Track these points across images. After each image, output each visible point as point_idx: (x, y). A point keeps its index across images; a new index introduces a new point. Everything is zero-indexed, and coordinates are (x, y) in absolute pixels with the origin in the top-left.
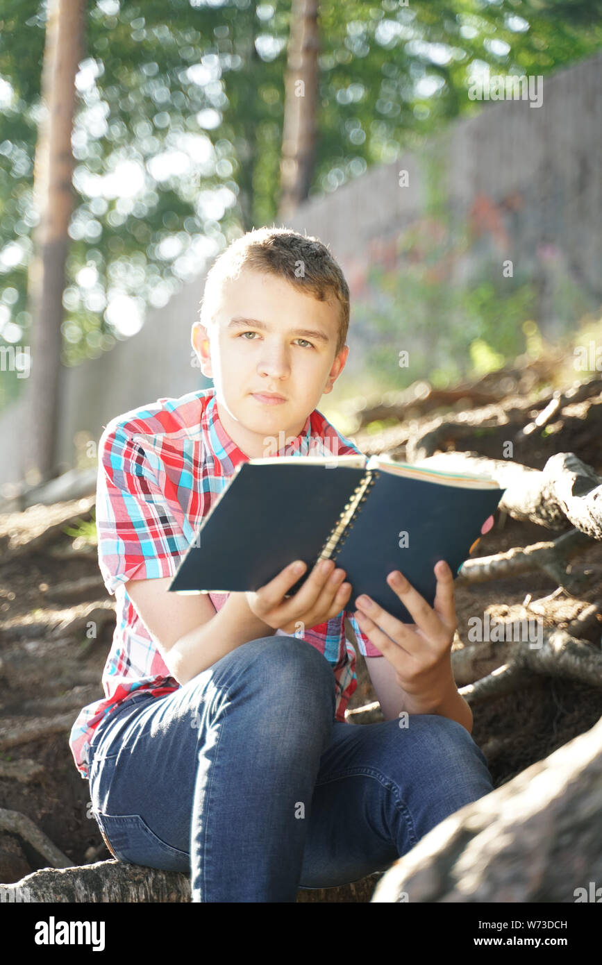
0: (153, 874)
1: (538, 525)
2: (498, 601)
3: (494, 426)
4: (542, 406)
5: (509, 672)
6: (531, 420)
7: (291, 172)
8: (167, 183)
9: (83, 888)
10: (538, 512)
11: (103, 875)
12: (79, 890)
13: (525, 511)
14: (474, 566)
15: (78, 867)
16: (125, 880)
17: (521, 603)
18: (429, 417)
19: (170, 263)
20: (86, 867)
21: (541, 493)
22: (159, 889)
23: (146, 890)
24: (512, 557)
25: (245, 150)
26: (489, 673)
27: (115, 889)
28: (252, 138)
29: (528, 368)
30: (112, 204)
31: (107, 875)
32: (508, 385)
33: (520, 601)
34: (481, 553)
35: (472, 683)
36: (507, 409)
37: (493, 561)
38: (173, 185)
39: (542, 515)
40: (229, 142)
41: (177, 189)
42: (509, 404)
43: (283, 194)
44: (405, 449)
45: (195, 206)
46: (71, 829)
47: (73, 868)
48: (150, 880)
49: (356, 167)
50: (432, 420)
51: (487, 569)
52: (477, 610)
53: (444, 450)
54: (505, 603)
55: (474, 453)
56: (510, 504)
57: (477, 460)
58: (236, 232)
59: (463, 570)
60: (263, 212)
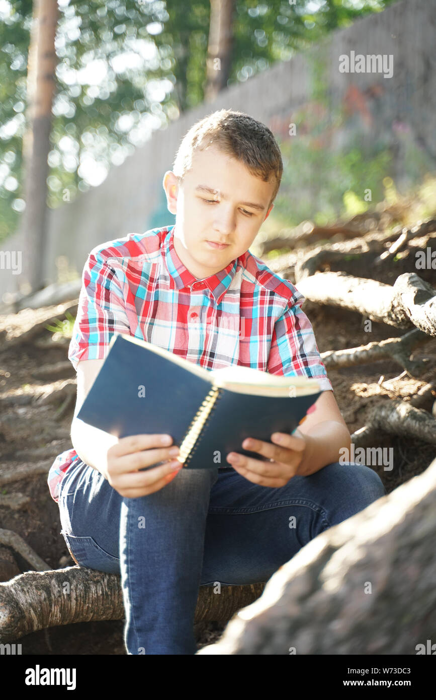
0: (107, 576)
1: (390, 325)
2: (360, 381)
3: (359, 253)
4: (394, 239)
5: (367, 432)
6: (385, 249)
7: (215, 66)
8: (124, 74)
9: (57, 586)
10: (389, 315)
11: (72, 577)
12: (54, 588)
13: (380, 315)
14: (342, 355)
15: (54, 571)
16: (87, 580)
17: (377, 383)
18: (312, 247)
19: (126, 134)
20: (59, 571)
21: (392, 302)
22: (111, 587)
23: (102, 588)
24: (371, 349)
25: (181, 51)
26: (353, 432)
27: (81, 587)
28: (186, 43)
29: (385, 212)
30: (84, 88)
31: (74, 577)
32: (371, 224)
33: (376, 381)
34: (348, 346)
36: (368, 241)
37: (356, 352)
38: (128, 76)
39: (392, 318)
40: (169, 46)
41: (132, 79)
42: (369, 238)
43: (208, 82)
44: (294, 270)
45: (144, 92)
46: (50, 543)
47: (49, 571)
48: (106, 581)
49: (261, 64)
50: (314, 249)
51: (352, 357)
52: (345, 387)
53: (322, 271)
54: (365, 382)
55: (344, 273)
56: (369, 310)
57: (346, 278)
58: (174, 111)
59: (335, 358)
60: (193, 96)
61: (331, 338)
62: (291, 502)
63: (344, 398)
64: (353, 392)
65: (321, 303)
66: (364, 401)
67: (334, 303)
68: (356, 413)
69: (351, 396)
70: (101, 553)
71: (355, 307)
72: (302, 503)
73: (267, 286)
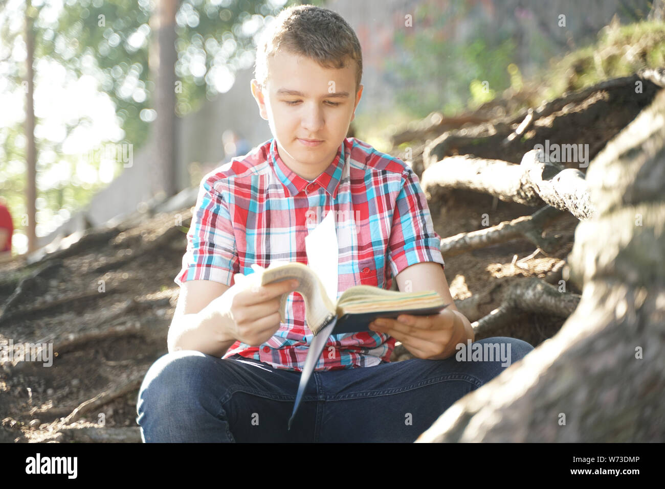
1: (520, 204)
2: (494, 261)
3: (485, 136)
4: (520, 120)
5: (503, 311)
6: (512, 131)
10: (519, 193)
13: (509, 194)
17: (511, 262)
21: (520, 180)
24: (502, 229)
26: (489, 313)
29: (511, 99)
32: (497, 111)
35: (477, 320)
36: (495, 124)
37: (488, 232)
39: (522, 196)
42: (496, 120)
44: (422, 157)
50: (441, 136)
51: (484, 238)
52: (481, 269)
53: (450, 155)
54: (499, 263)
55: (472, 156)
56: (498, 190)
57: (474, 160)
59: (467, 240)
61: (463, 222)
63: (479, 279)
64: (489, 273)
65: (451, 187)
66: (499, 282)
67: (464, 186)
68: (492, 293)
69: (485, 277)
71: (485, 189)
73: (378, 167)
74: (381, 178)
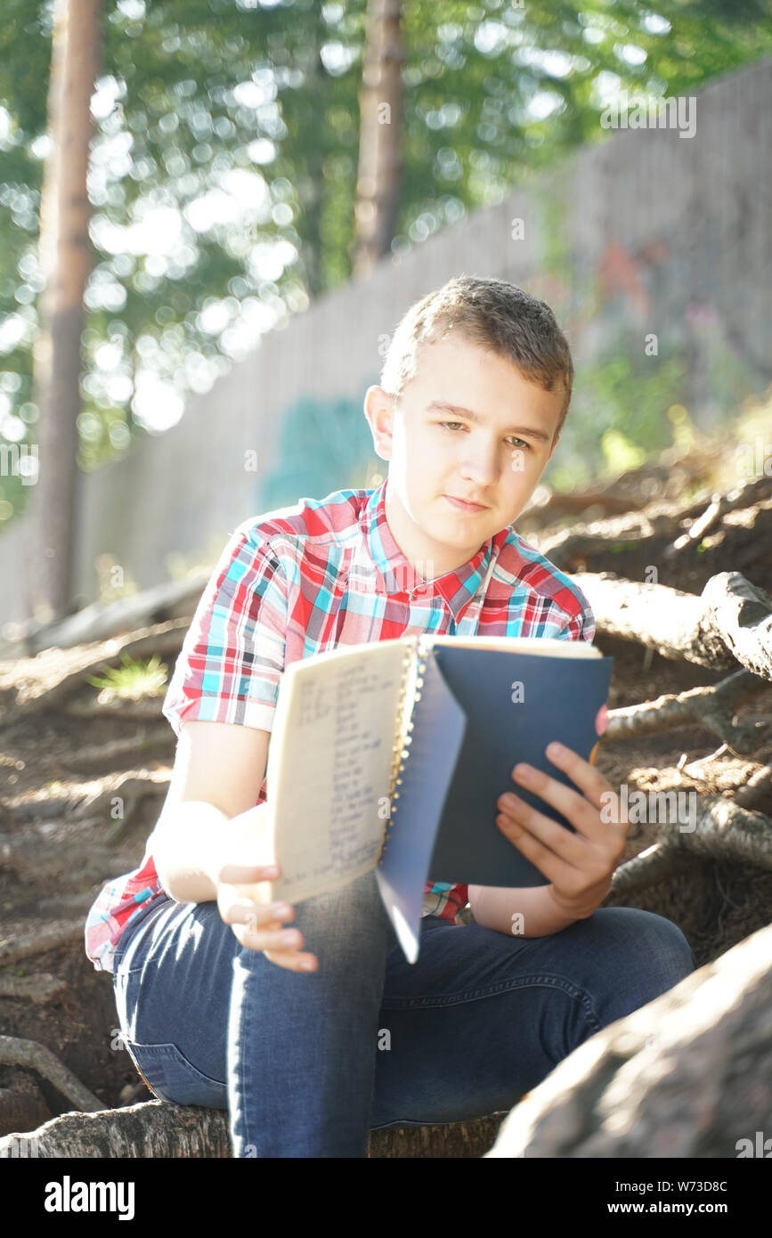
0: (208, 1118)
1: (696, 664)
2: (644, 763)
3: (635, 538)
4: (696, 512)
5: (660, 853)
6: (683, 531)
7: (368, 218)
8: (210, 233)
9: (119, 1137)
10: (695, 647)
11: (145, 1121)
12: (114, 1140)
13: (679, 647)
14: (613, 718)
15: (113, 1110)
16: (173, 1126)
17: (675, 767)
18: (552, 530)
19: (214, 339)
20: (123, 1110)
21: (700, 624)
22: (216, 1137)
23: (200, 1139)
24: (663, 707)
25: (309, 192)
26: (636, 855)
27: (161, 1138)
28: (317, 176)
29: (677, 465)
30: (139, 262)
31: (150, 1120)
32: (650, 487)
33: (674, 762)
34: (622, 702)
36: (651, 517)
37: (638, 712)
38: (217, 236)
39: (700, 652)
40: (288, 181)
41: (223, 242)
42: (654, 511)
43: (358, 246)
45: (246, 263)
46: (102, 1061)
47: (106, 1112)
48: (205, 1126)
50: (556, 533)
51: (630, 722)
52: (618, 775)
53: (572, 570)
54: (653, 766)
55: (612, 574)
56: (659, 639)
57: (616, 583)
58: (298, 296)
60: (333, 271)
62: (528, 979)
64: (634, 782)
70: (190, 1073)
71: (634, 634)
72: (550, 981)
73: (540, 590)
74: (539, 610)
